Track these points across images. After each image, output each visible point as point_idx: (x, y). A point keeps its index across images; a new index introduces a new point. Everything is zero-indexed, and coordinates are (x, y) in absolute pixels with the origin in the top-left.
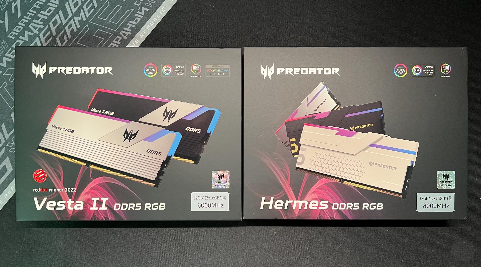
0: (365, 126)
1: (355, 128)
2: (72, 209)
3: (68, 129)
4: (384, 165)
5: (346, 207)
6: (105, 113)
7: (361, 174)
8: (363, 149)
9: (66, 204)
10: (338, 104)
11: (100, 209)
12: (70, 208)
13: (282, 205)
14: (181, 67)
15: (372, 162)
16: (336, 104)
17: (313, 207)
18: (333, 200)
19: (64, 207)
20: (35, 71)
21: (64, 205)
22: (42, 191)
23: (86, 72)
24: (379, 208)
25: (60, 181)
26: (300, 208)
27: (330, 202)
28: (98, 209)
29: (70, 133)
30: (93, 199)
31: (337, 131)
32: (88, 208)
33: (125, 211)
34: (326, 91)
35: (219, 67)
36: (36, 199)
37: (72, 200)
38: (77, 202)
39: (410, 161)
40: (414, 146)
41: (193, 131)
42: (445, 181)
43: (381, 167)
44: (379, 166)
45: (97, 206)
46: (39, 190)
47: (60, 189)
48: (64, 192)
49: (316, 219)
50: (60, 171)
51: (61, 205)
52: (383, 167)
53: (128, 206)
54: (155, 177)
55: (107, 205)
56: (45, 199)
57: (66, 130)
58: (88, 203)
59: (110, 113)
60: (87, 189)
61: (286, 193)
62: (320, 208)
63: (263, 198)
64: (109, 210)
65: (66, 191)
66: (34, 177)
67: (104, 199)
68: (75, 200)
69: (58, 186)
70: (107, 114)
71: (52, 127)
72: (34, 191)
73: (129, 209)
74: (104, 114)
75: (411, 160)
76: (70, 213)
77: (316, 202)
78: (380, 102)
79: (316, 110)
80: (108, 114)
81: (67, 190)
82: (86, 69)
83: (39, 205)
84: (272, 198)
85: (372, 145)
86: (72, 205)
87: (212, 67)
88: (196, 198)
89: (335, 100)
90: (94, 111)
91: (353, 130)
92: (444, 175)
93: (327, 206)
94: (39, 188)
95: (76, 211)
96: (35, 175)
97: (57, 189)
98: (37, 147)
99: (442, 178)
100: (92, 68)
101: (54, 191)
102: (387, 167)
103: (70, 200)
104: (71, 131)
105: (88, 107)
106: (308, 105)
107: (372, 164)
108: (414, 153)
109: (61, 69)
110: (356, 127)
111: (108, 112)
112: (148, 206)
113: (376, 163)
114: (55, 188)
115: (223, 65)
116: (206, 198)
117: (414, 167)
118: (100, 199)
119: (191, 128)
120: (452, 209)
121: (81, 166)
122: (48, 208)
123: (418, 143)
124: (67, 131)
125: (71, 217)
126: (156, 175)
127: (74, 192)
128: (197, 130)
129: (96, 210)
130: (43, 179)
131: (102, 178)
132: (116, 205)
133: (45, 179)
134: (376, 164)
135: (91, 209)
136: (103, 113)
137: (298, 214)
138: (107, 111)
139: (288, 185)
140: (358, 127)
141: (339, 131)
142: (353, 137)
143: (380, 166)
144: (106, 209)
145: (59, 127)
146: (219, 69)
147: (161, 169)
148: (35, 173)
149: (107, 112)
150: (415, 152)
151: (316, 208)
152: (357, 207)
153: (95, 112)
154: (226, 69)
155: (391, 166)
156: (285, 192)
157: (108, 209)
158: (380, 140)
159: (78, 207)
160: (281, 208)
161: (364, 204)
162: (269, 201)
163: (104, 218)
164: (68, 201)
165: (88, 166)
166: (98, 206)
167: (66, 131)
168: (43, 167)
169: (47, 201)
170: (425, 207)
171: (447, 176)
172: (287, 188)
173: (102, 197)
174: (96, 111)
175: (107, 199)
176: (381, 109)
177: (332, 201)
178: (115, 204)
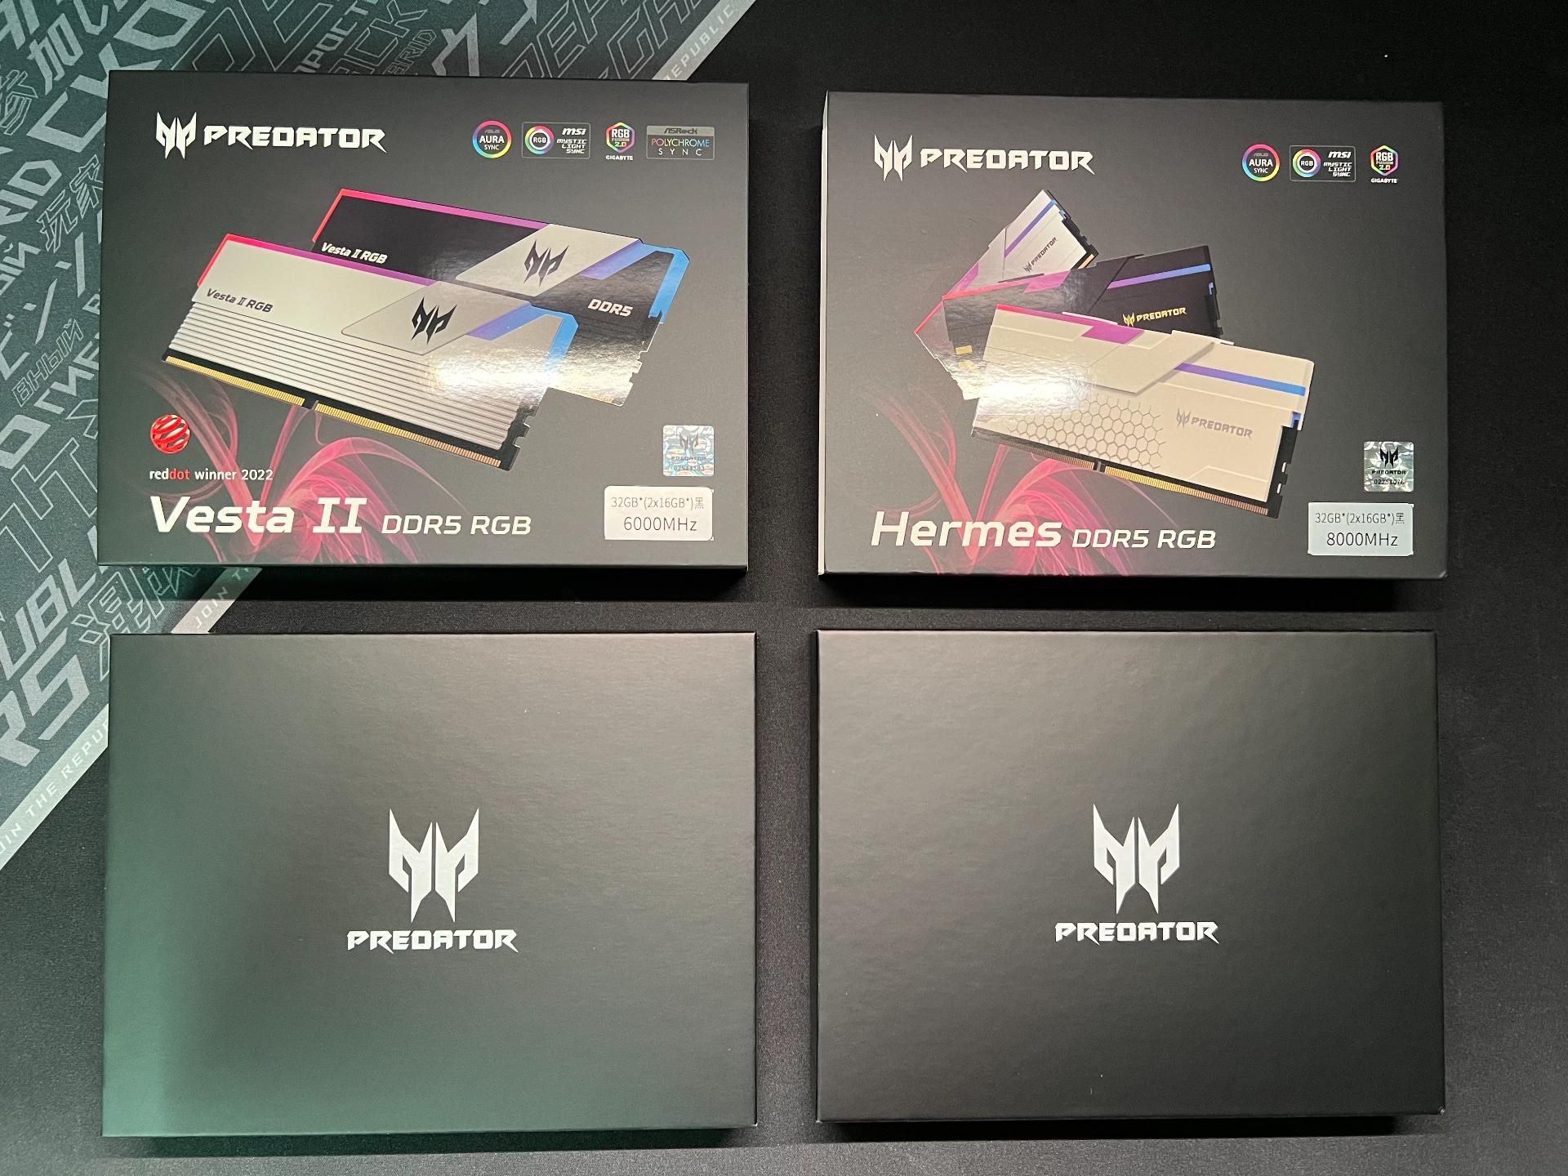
0: (1164, 313)
1: (1136, 319)
2: (261, 530)
3: (255, 302)
4: (1217, 424)
5: (1112, 541)
6: (361, 258)
7: (1153, 448)
8: (1158, 377)
9: (245, 517)
10: (1090, 250)
11: (343, 530)
12: (255, 527)
13: (932, 533)
14: (578, 131)
15: (1184, 413)
16: (1084, 252)
17: (1017, 539)
18: (1074, 520)
19: (238, 524)
20: (164, 136)
21: (236, 517)
22: (175, 477)
23: (308, 141)
24: (1204, 543)
25: (227, 449)
26: (982, 542)
27: (1066, 526)
28: (337, 530)
29: (260, 314)
30: (321, 501)
31: (1088, 328)
32: (306, 528)
33: (413, 537)
34: (1056, 215)
35: (684, 132)
36: (156, 501)
37: (261, 506)
38: (276, 510)
39: (1288, 412)
40: (1299, 370)
41: (611, 312)
42: (1385, 470)
43: (1209, 427)
44: (1202, 426)
45: (332, 523)
46: (165, 475)
47: (227, 474)
48: (240, 481)
49: (1027, 573)
50: (228, 419)
51: (230, 520)
52: (1215, 429)
53: (424, 522)
54: (503, 440)
55: (363, 520)
56: (184, 501)
57: (249, 303)
58: (307, 513)
59: (376, 258)
60: (304, 473)
61: (943, 501)
62: (1039, 544)
63: (880, 515)
64: (367, 535)
65: (244, 478)
66: (154, 436)
67: (355, 503)
68: (269, 505)
69: (222, 462)
70: (366, 259)
71: (209, 295)
72: (151, 477)
73: (426, 531)
74: (358, 260)
75: (1290, 410)
76: (256, 543)
77: (1027, 525)
78: (1206, 249)
79: (1028, 268)
80: (370, 260)
81: (248, 476)
82: (308, 134)
83: (166, 518)
84: (905, 516)
85: (1183, 367)
86: (262, 520)
87: (665, 132)
88: (618, 502)
89: (1082, 241)
90: (329, 251)
91: (1130, 325)
92: (1382, 453)
93: (1057, 538)
94: (167, 469)
95: (271, 538)
96: (156, 432)
97: (219, 474)
98: (166, 349)
99: (1376, 462)
100: (328, 133)
101: (211, 478)
102: (1226, 427)
103: (256, 503)
104: (261, 307)
105: (314, 240)
106: (1006, 253)
107: (1185, 418)
108: (1301, 391)
109: (237, 134)
110: (1139, 317)
111: (369, 253)
112: (480, 524)
113: (1194, 418)
114: (212, 468)
115: (695, 128)
116: (648, 502)
117: (1299, 428)
118: (342, 501)
119: (605, 303)
120: (1405, 548)
121: (289, 405)
122: (191, 526)
123: (1312, 364)
124: (252, 305)
125: (259, 553)
126: (505, 434)
127: (268, 481)
128: (620, 309)
129: (329, 534)
130: (179, 444)
131: (348, 443)
132: (390, 520)
133: (185, 444)
134: (1195, 420)
135: (316, 530)
136: (355, 256)
137: (977, 559)
138: (366, 252)
139: (950, 480)
140: (1146, 316)
141: (1091, 327)
142: (1131, 344)
143: (1206, 425)
144: (359, 530)
145: (229, 296)
146: (685, 137)
147: (517, 416)
148: (155, 426)
149: (367, 255)
150: (1304, 389)
151: (1026, 543)
152: (1142, 542)
153: (332, 255)
154: (707, 138)
155: (1238, 426)
156: (940, 496)
157: (366, 531)
158: (1204, 355)
159: (276, 525)
160: (929, 543)
161: (1163, 532)
162: (897, 523)
163: (353, 559)
164: (250, 506)
165: (310, 408)
166: (337, 522)
167: (247, 306)
168: (181, 411)
169: (190, 506)
170: (1331, 542)
171: (1392, 456)
172: (946, 487)
173: (346, 494)
174: (337, 251)
175: (363, 501)
176: (1207, 268)
177: (1074, 523)
178: (387, 518)
